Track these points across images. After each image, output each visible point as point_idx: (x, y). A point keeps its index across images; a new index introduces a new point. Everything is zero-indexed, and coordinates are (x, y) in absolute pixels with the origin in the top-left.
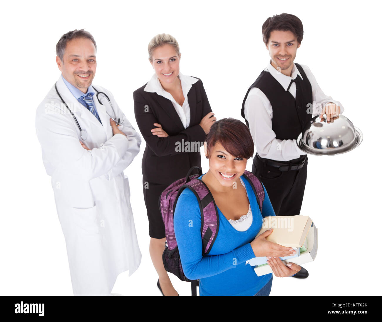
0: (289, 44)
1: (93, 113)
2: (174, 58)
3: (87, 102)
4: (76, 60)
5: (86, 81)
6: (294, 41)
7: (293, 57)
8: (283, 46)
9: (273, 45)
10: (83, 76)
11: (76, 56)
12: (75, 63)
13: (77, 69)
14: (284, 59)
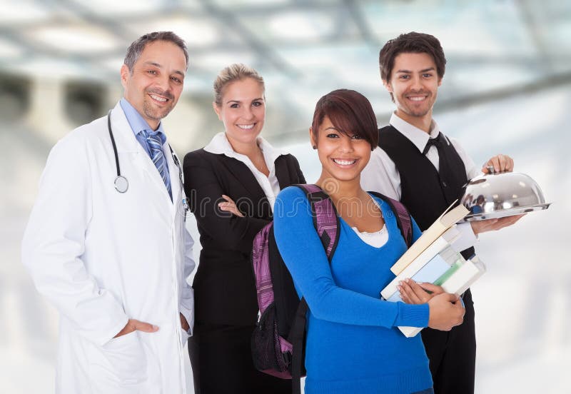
0: (425, 74)
1: (155, 164)
2: (259, 101)
3: (153, 143)
4: (154, 72)
5: (160, 107)
6: (432, 69)
7: (433, 95)
8: (416, 77)
9: (400, 77)
10: (158, 99)
11: (156, 65)
12: (150, 75)
13: (152, 84)
14: (420, 99)
